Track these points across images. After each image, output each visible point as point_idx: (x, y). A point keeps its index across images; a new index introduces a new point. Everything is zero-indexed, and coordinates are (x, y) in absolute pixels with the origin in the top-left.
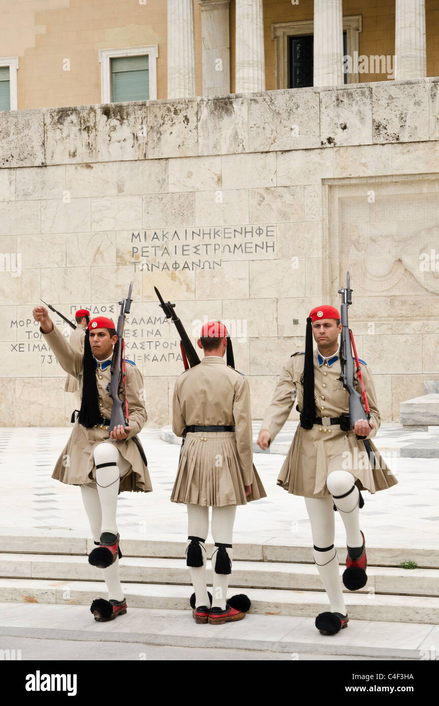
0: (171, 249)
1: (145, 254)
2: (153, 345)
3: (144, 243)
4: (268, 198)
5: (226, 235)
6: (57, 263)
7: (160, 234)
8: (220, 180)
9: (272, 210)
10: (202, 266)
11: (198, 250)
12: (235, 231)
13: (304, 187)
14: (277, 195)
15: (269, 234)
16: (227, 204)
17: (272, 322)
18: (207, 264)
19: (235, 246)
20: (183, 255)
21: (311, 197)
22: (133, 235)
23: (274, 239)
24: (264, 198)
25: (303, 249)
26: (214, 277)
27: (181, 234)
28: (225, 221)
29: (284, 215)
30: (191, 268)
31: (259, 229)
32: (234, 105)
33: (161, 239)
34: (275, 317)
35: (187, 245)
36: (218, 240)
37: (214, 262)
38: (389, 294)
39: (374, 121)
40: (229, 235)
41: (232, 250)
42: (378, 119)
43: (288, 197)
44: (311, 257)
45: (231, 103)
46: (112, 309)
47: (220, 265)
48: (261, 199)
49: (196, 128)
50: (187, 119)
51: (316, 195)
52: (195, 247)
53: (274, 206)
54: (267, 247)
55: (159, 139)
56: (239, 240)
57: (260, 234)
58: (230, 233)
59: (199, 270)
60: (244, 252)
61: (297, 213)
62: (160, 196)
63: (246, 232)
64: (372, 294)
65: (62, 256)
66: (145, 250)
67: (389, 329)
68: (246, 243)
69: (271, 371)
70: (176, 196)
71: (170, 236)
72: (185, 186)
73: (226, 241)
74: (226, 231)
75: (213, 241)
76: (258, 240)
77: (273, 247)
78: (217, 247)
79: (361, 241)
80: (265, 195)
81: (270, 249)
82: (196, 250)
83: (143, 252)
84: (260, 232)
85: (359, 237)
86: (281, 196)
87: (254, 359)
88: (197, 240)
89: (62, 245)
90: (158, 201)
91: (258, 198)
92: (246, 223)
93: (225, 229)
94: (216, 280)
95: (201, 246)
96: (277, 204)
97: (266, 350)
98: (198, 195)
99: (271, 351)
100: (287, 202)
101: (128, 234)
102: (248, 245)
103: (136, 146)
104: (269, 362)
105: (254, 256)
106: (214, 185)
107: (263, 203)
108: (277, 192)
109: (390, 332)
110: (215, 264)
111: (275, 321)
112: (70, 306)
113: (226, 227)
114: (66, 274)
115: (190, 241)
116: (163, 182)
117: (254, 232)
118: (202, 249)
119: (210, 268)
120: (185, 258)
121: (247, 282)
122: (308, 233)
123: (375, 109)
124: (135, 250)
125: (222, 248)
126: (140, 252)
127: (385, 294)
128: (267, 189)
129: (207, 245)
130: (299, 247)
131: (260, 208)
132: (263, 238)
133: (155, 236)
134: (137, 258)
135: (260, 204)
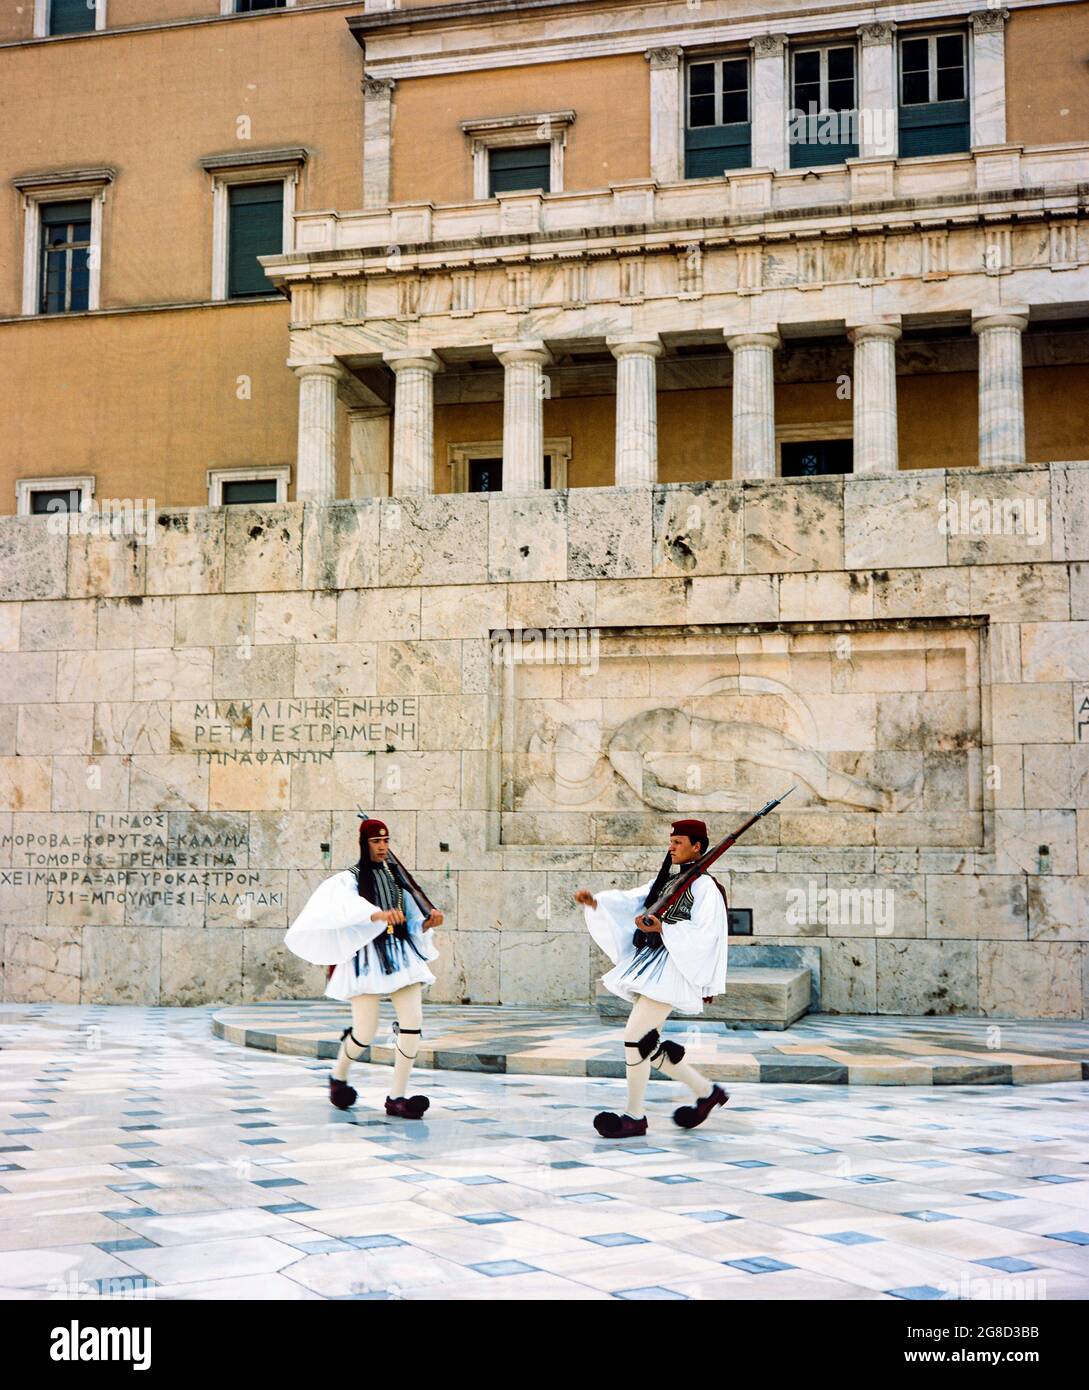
0: (255, 730)
1: (214, 738)
2: (222, 878)
3: (213, 721)
4: (406, 657)
5: (341, 713)
6: (79, 749)
7: (238, 707)
8: (333, 628)
9: (412, 673)
10: (302, 759)
11: (297, 733)
12: (354, 705)
13: (462, 642)
14: (420, 652)
17: (407, 847)
18: (310, 755)
19: (354, 728)
20: (274, 740)
21: (474, 655)
22: (198, 707)
23: (415, 719)
24: (400, 657)
25: (458, 736)
26: (321, 775)
27: (272, 708)
28: (340, 689)
29: (430, 683)
30: (285, 760)
31: (392, 703)
32: (359, 516)
33: (239, 714)
34: (414, 839)
35: (279, 726)
36: (329, 719)
37: (321, 753)
38: (589, 808)
39: (569, 545)
40: (346, 712)
41: (349, 734)
42: (575, 543)
43: (437, 657)
44: (472, 748)
45: (354, 512)
46: (162, 821)
47: (330, 757)
48: (396, 657)
49: (301, 547)
50: (287, 534)
51: (480, 654)
52: (293, 729)
53: (414, 668)
54: (403, 730)
55: (243, 562)
56: (361, 719)
57: (392, 712)
58: (347, 709)
59: (297, 764)
60: (367, 737)
61: (451, 681)
63: (371, 708)
64: (562, 808)
65: (87, 738)
66: (214, 730)
68: (371, 725)
70: (266, 651)
72: (280, 635)
73: (340, 722)
74: (341, 705)
75: (320, 721)
76: (389, 720)
77: (413, 731)
78: (327, 729)
79: (548, 727)
80: (402, 652)
81: (408, 735)
82: (293, 733)
83: (212, 734)
84: (393, 708)
85: (546, 721)
86: (427, 655)
88: (296, 718)
89: (88, 720)
91: (391, 656)
92: (371, 693)
93: (339, 702)
94: (321, 780)
95: (302, 727)
96: (420, 667)
98: (300, 648)
100: (436, 663)
101: (190, 707)
102: (374, 728)
103: (207, 574)
105: (383, 745)
106: (325, 635)
107: (398, 665)
108: (421, 647)
109: (590, 867)
110: (323, 756)
111: (413, 845)
112: (96, 814)
113: (341, 699)
114: (92, 766)
115: (284, 719)
116: (245, 627)
117: (384, 708)
118: (304, 732)
119: (315, 761)
120: (277, 746)
121: (371, 785)
122: (466, 711)
123: (572, 529)
124: (200, 731)
125: (333, 734)
126: (207, 735)
127: (583, 807)
128: (407, 643)
129: (311, 726)
130: (454, 733)
131: (393, 671)
132: (398, 717)
133: (232, 711)
134: (203, 742)
135: (394, 666)
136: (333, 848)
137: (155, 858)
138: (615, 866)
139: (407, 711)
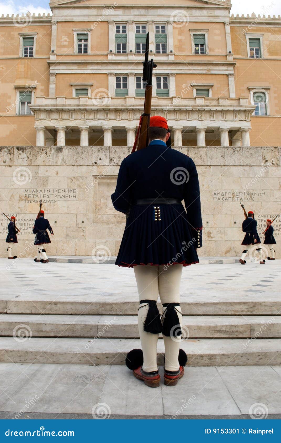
0: (39, 196)
1: (29, 197)
3: (29, 193)
4: (74, 180)
5: (59, 192)
7: (35, 190)
8: (57, 173)
9: (75, 184)
12: (62, 190)
13: (87, 177)
14: (77, 179)
16: (60, 181)
17: (74, 222)
18: (52, 201)
23: (76, 194)
25: (86, 198)
26: (54, 206)
27: (43, 191)
28: (59, 187)
29: (79, 186)
30: (46, 202)
31: (71, 190)
32: (63, 149)
33: (35, 192)
34: (76, 220)
36: (56, 193)
39: (110, 158)
41: (61, 197)
42: (111, 157)
43: (81, 180)
44: (88, 200)
45: (62, 149)
47: (57, 202)
48: (72, 180)
49: (50, 156)
50: (46, 153)
51: (90, 180)
52: (48, 195)
54: (73, 196)
55: (36, 158)
56: (64, 194)
57: (71, 192)
59: (49, 203)
60: (65, 198)
61: (84, 186)
62: (36, 178)
63: (66, 191)
64: (108, 214)
66: (29, 195)
69: (74, 239)
70: (42, 178)
71: (39, 191)
72: (45, 175)
73: (59, 194)
74: (59, 190)
75: (54, 194)
76: (70, 194)
77: (75, 196)
78: (56, 196)
79: (105, 196)
84: (71, 191)
85: (104, 195)
86: (79, 180)
87: (68, 234)
88: (49, 193)
90: (35, 179)
91: (70, 180)
92: (66, 188)
94: (55, 207)
96: (77, 182)
97: (72, 231)
98: (49, 178)
99: (74, 231)
100: (81, 182)
101: (24, 190)
102: (67, 196)
103: (28, 160)
104: (73, 236)
105: (69, 199)
106: (56, 175)
109: (115, 226)
110: (55, 202)
111: (76, 222)
115: (46, 193)
116: (37, 173)
117: (69, 191)
118: (50, 196)
119: (53, 203)
120: (44, 199)
121: (66, 208)
123: (110, 154)
124: (26, 195)
125: (57, 197)
126: (28, 196)
127: (113, 214)
128: (74, 177)
129: (52, 195)
132: (72, 193)
133: (34, 191)
134: (27, 198)
135: (71, 182)
136: (57, 222)
138: (121, 226)
139: (74, 192)
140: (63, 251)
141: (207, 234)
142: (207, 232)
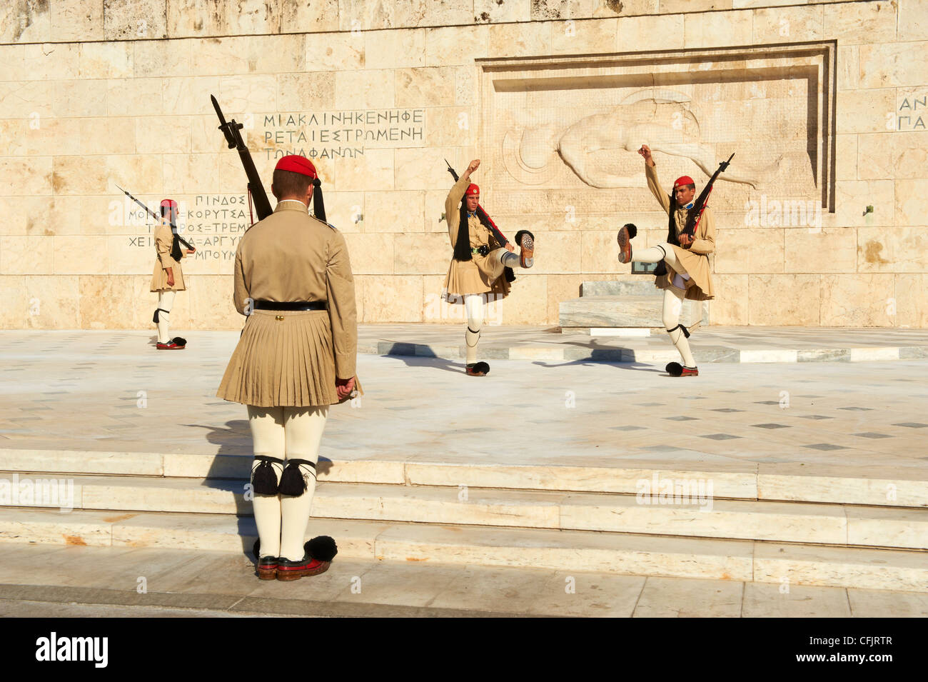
0: (309, 135)
1: (279, 140)
3: (278, 128)
4: (415, 79)
5: (370, 120)
6: (181, 149)
7: (296, 118)
8: (362, 58)
9: (420, 92)
10: (342, 154)
11: (338, 136)
12: (379, 115)
13: (456, 68)
14: (425, 76)
15: (416, 119)
16: (370, 85)
17: (419, 216)
18: (348, 152)
19: (379, 132)
20: (322, 141)
21: (463, 78)
22: (266, 118)
23: (422, 125)
24: (411, 80)
25: (453, 136)
26: (356, 166)
27: (320, 118)
28: (368, 104)
29: (433, 98)
30: (330, 156)
31: (406, 113)
33: (297, 124)
34: (422, 211)
35: (326, 131)
36: (360, 125)
37: (356, 150)
38: (546, 188)
40: (373, 120)
41: (376, 136)
43: (438, 79)
44: (462, 145)
46: (243, 200)
47: (362, 153)
48: (408, 80)
51: (469, 76)
52: (335, 133)
53: (421, 88)
54: (414, 134)
55: (295, 11)
56: (384, 125)
57: (406, 119)
58: (374, 118)
59: (339, 158)
60: (389, 138)
61: (447, 97)
62: (296, 76)
63: (391, 117)
64: (527, 187)
65: (187, 141)
66: (279, 135)
67: (546, 225)
68: (391, 129)
69: (417, 270)
70: (314, 76)
71: (307, 119)
72: (324, 64)
73: (369, 127)
74: (369, 115)
75: (355, 127)
76: (404, 126)
77: (421, 133)
78: (359, 133)
79: (516, 129)
80: (412, 76)
81: (417, 136)
82: (336, 136)
83: (277, 137)
84: (406, 117)
85: (515, 125)
86: (430, 78)
87: (399, 256)
88: (338, 125)
89: (186, 128)
90: (294, 81)
91: (404, 79)
92: (390, 106)
93: (368, 113)
94: (357, 170)
95: (342, 131)
96: (425, 87)
97: (412, 247)
98: (338, 74)
99: (417, 248)
100: (437, 85)
101: (261, 117)
102: (393, 132)
103: (270, 18)
104: (415, 261)
105: (399, 144)
106: (356, 64)
107: (409, 86)
108: (426, 73)
109: (547, 228)
110: (357, 152)
111: (422, 216)
112: (195, 196)
113: (369, 111)
114: (191, 161)
115: (329, 126)
116: (299, 60)
117: (400, 117)
118: (343, 135)
119: (351, 156)
120: (324, 145)
121: (392, 172)
124: (269, 135)
125: (364, 134)
126: (273, 138)
127: (542, 187)
128: (415, 69)
129: (348, 131)
130: (450, 135)
131: (406, 90)
132: (410, 124)
133: (291, 120)
134: (270, 143)
135: (406, 87)
136: (365, 218)
137: (239, 226)
140: (384, 310)
141: (865, 249)
142: (867, 244)
